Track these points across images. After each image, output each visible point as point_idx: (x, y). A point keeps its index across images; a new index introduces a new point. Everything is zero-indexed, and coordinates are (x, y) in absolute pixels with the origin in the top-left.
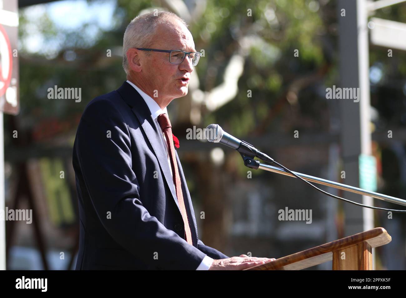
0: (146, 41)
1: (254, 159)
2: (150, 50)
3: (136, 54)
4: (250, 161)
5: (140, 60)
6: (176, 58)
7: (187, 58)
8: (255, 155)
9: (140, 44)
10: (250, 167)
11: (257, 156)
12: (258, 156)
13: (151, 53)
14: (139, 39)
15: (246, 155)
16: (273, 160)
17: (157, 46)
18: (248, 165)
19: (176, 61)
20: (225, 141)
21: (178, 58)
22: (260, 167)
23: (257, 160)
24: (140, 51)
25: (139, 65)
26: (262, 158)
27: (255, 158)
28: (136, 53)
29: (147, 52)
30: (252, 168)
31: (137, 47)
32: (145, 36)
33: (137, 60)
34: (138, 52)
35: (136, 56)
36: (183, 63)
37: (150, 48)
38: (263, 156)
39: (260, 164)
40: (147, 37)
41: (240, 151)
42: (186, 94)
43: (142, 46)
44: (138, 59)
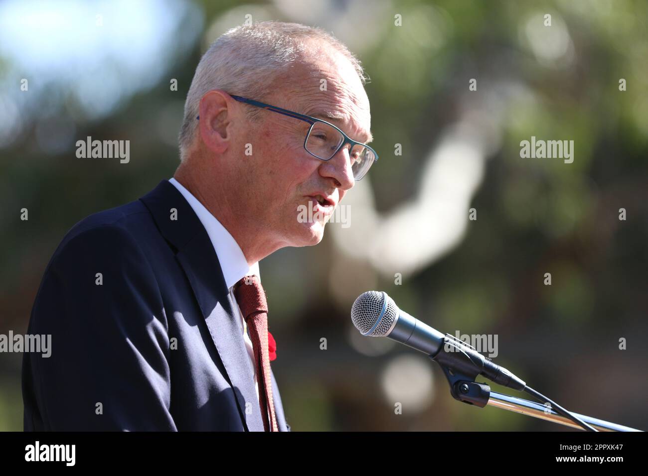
0: (256, 83)
1: (475, 381)
2: (263, 105)
3: (223, 109)
4: (466, 386)
5: (229, 125)
6: (320, 142)
7: (346, 152)
8: (479, 370)
9: (239, 86)
10: (465, 401)
11: (483, 374)
12: (487, 373)
13: (263, 113)
14: (241, 73)
15: (456, 371)
16: (524, 383)
17: (280, 101)
18: (462, 396)
19: (318, 151)
20: (405, 335)
21: (324, 146)
22: (490, 401)
23: (485, 384)
24: (236, 103)
25: (225, 136)
26: (497, 378)
27: (479, 378)
28: (225, 106)
29: (253, 109)
30: (471, 403)
31: (231, 91)
32: (258, 70)
33: (220, 124)
34: (229, 104)
35: (222, 111)
36: (333, 160)
37: (262, 101)
38: (498, 373)
39: (492, 394)
40: (263, 71)
41: (440, 360)
42: (319, 242)
43: (245, 91)
44: (225, 122)
